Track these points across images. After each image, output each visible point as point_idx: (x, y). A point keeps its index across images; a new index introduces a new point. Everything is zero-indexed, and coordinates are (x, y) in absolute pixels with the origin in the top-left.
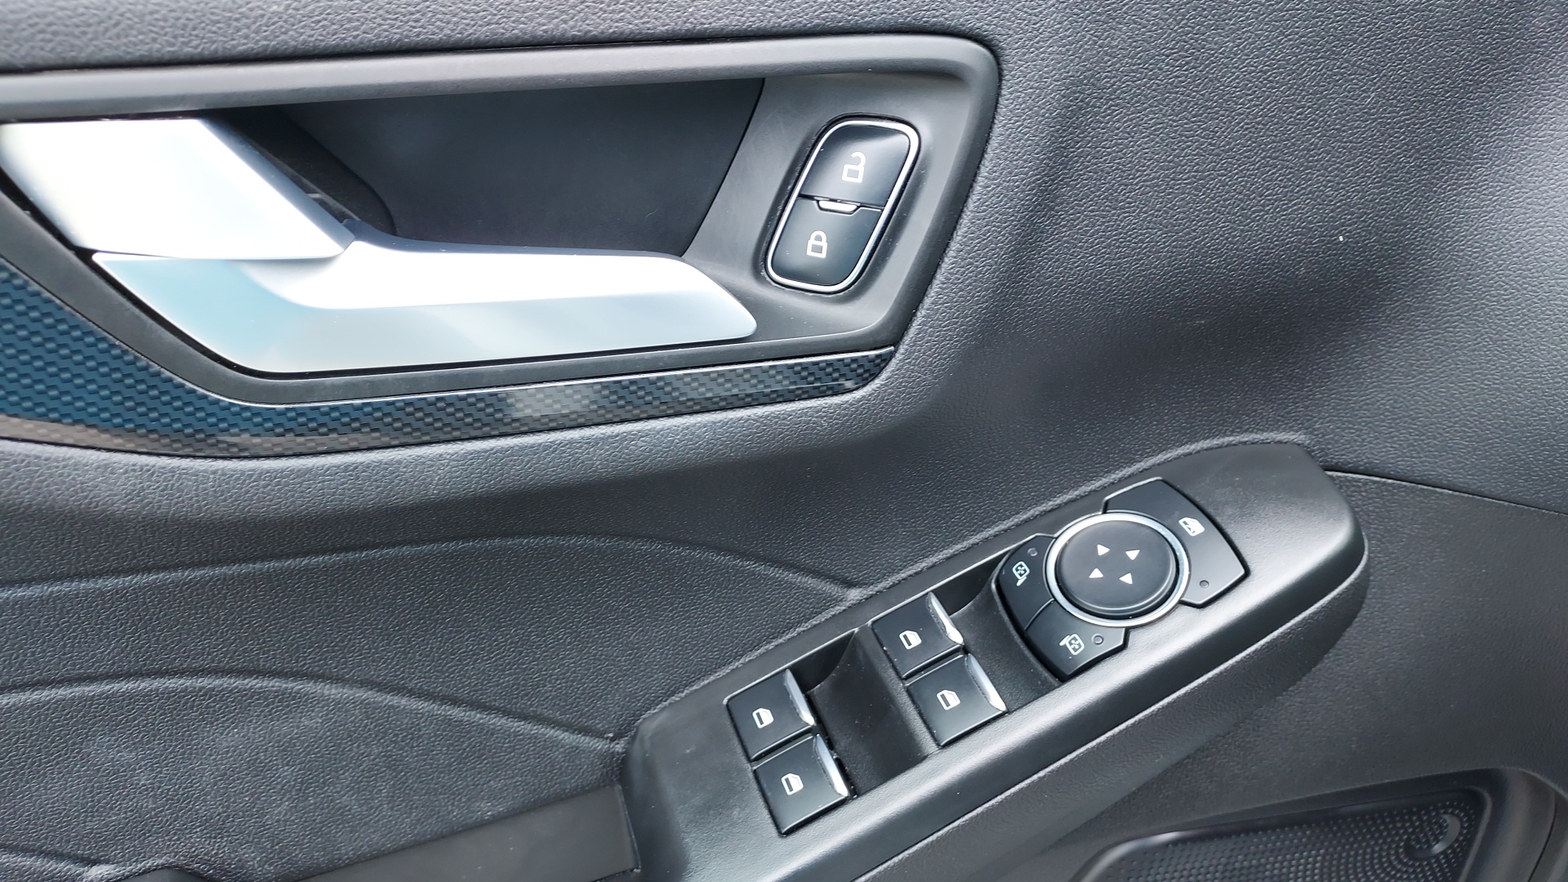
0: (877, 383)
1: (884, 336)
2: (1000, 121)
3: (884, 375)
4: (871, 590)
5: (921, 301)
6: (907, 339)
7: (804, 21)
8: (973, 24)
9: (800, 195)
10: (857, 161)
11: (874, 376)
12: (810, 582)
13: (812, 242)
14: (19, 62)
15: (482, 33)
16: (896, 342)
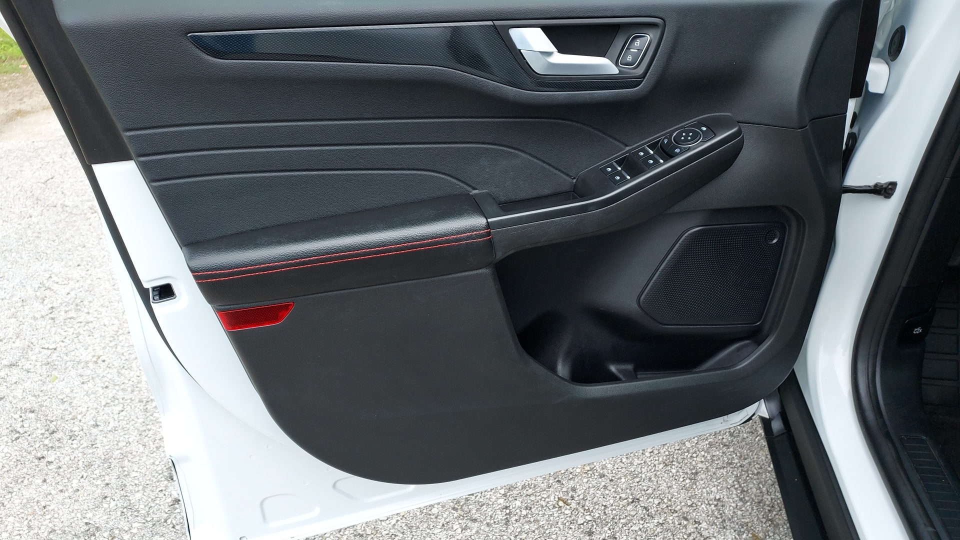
0: (640, 86)
1: (642, 76)
2: (665, 34)
3: (642, 84)
4: (631, 147)
5: (649, 69)
6: (646, 77)
7: (632, 15)
8: (660, 16)
9: (626, 49)
10: (638, 41)
11: (640, 85)
12: (618, 144)
13: (628, 57)
14: (519, 18)
15: (582, 15)
16: (644, 78)
